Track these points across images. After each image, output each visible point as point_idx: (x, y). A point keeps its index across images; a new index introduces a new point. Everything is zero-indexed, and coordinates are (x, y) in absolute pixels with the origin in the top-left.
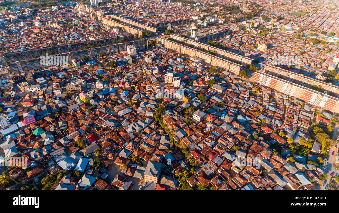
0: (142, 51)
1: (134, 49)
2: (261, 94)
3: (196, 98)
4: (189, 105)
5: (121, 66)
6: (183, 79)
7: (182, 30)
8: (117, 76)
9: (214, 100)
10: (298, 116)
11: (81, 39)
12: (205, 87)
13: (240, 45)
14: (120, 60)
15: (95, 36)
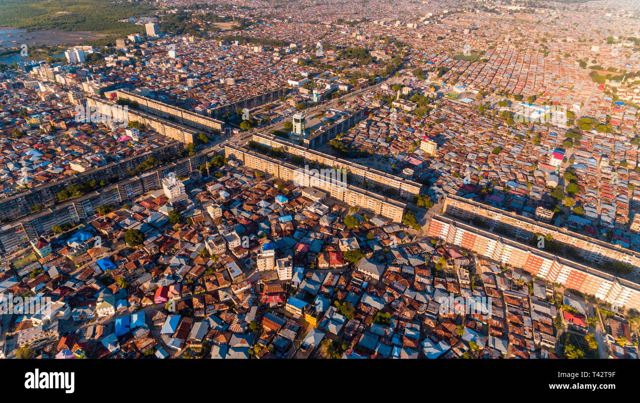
0: (196, 184)
1: (178, 187)
2: (452, 267)
3: (332, 309)
4: (322, 335)
5: (154, 238)
6: (296, 253)
7: (272, 115)
8: (148, 270)
9: (370, 306)
10: (530, 319)
11: (50, 166)
12: (344, 267)
13: (388, 144)
14: (149, 219)
15: (85, 154)
